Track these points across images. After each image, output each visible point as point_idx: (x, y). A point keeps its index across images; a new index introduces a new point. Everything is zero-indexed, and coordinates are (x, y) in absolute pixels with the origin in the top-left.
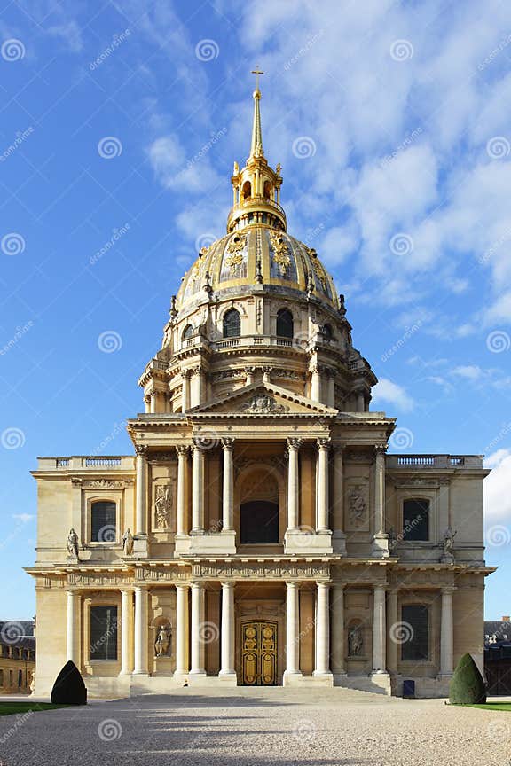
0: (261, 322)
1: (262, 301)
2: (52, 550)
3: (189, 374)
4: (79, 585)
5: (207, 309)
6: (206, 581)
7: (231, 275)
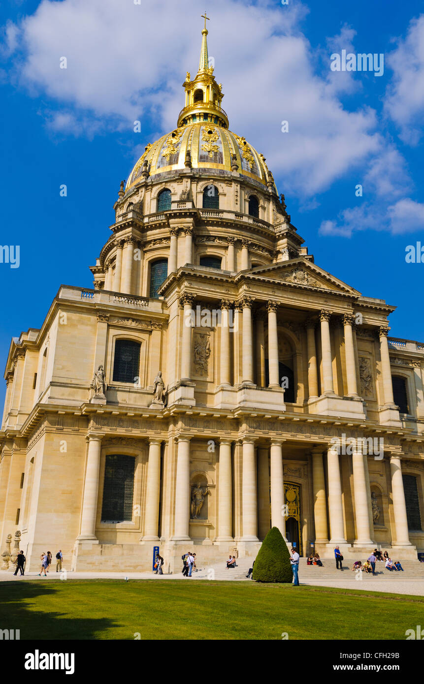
0: (239, 203)
1: (239, 186)
2: (70, 385)
3: (178, 232)
4: (106, 429)
5: (189, 180)
6: (259, 437)
7: (209, 158)
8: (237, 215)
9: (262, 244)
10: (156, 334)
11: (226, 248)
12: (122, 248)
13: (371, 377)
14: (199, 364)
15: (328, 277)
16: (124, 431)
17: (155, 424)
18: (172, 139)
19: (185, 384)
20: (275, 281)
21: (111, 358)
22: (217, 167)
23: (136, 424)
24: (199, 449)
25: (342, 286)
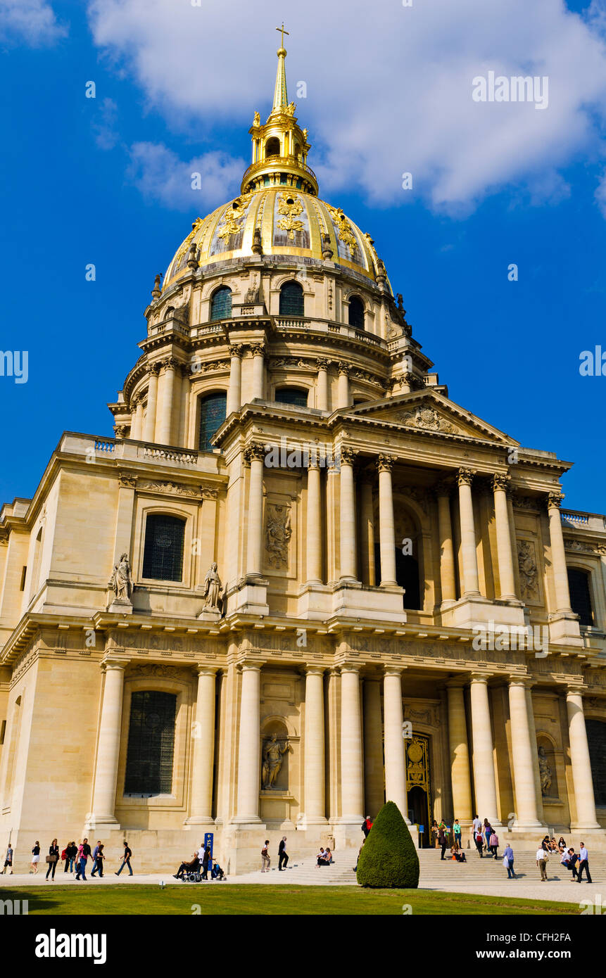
0: (333, 307)
1: (334, 281)
2: (76, 585)
3: (242, 351)
4: (131, 652)
5: (259, 273)
6: (366, 663)
7: (289, 241)
8: (332, 325)
9: (369, 369)
10: (209, 505)
11: (315, 375)
12: (157, 375)
13: (535, 570)
14: (275, 551)
15: (469, 418)
16: (159, 655)
17: (207, 644)
18: (233, 212)
19: (253, 581)
20: (389, 424)
21: (140, 543)
22: (301, 252)
23: (178, 644)
24: (275, 682)
25: (490, 432)
